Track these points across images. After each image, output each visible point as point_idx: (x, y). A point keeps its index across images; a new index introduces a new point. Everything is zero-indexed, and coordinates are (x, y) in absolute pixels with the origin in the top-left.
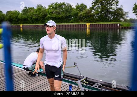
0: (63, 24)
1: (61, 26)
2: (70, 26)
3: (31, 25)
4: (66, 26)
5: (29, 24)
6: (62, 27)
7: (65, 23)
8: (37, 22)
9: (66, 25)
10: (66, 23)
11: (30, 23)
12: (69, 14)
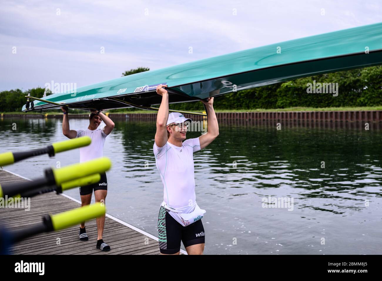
0: (333, 109)
1: (326, 117)
2: (357, 117)
3: (234, 111)
4: (344, 117)
5: (227, 108)
6: (329, 120)
7: (339, 106)
8: (252, 104)
9: (342, 113)
10: (344, 106)
11: (231, 107)
12: (352, 78)
